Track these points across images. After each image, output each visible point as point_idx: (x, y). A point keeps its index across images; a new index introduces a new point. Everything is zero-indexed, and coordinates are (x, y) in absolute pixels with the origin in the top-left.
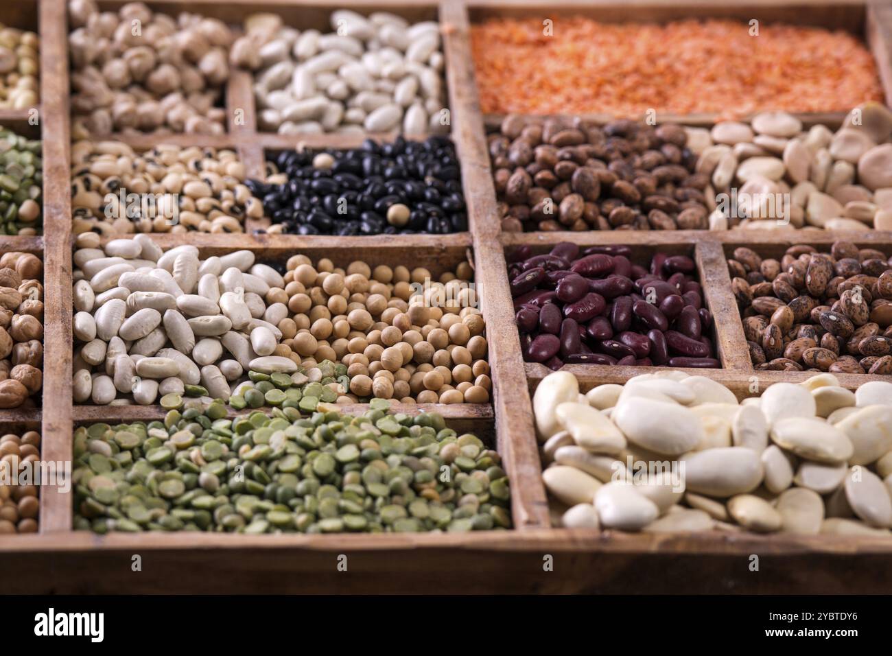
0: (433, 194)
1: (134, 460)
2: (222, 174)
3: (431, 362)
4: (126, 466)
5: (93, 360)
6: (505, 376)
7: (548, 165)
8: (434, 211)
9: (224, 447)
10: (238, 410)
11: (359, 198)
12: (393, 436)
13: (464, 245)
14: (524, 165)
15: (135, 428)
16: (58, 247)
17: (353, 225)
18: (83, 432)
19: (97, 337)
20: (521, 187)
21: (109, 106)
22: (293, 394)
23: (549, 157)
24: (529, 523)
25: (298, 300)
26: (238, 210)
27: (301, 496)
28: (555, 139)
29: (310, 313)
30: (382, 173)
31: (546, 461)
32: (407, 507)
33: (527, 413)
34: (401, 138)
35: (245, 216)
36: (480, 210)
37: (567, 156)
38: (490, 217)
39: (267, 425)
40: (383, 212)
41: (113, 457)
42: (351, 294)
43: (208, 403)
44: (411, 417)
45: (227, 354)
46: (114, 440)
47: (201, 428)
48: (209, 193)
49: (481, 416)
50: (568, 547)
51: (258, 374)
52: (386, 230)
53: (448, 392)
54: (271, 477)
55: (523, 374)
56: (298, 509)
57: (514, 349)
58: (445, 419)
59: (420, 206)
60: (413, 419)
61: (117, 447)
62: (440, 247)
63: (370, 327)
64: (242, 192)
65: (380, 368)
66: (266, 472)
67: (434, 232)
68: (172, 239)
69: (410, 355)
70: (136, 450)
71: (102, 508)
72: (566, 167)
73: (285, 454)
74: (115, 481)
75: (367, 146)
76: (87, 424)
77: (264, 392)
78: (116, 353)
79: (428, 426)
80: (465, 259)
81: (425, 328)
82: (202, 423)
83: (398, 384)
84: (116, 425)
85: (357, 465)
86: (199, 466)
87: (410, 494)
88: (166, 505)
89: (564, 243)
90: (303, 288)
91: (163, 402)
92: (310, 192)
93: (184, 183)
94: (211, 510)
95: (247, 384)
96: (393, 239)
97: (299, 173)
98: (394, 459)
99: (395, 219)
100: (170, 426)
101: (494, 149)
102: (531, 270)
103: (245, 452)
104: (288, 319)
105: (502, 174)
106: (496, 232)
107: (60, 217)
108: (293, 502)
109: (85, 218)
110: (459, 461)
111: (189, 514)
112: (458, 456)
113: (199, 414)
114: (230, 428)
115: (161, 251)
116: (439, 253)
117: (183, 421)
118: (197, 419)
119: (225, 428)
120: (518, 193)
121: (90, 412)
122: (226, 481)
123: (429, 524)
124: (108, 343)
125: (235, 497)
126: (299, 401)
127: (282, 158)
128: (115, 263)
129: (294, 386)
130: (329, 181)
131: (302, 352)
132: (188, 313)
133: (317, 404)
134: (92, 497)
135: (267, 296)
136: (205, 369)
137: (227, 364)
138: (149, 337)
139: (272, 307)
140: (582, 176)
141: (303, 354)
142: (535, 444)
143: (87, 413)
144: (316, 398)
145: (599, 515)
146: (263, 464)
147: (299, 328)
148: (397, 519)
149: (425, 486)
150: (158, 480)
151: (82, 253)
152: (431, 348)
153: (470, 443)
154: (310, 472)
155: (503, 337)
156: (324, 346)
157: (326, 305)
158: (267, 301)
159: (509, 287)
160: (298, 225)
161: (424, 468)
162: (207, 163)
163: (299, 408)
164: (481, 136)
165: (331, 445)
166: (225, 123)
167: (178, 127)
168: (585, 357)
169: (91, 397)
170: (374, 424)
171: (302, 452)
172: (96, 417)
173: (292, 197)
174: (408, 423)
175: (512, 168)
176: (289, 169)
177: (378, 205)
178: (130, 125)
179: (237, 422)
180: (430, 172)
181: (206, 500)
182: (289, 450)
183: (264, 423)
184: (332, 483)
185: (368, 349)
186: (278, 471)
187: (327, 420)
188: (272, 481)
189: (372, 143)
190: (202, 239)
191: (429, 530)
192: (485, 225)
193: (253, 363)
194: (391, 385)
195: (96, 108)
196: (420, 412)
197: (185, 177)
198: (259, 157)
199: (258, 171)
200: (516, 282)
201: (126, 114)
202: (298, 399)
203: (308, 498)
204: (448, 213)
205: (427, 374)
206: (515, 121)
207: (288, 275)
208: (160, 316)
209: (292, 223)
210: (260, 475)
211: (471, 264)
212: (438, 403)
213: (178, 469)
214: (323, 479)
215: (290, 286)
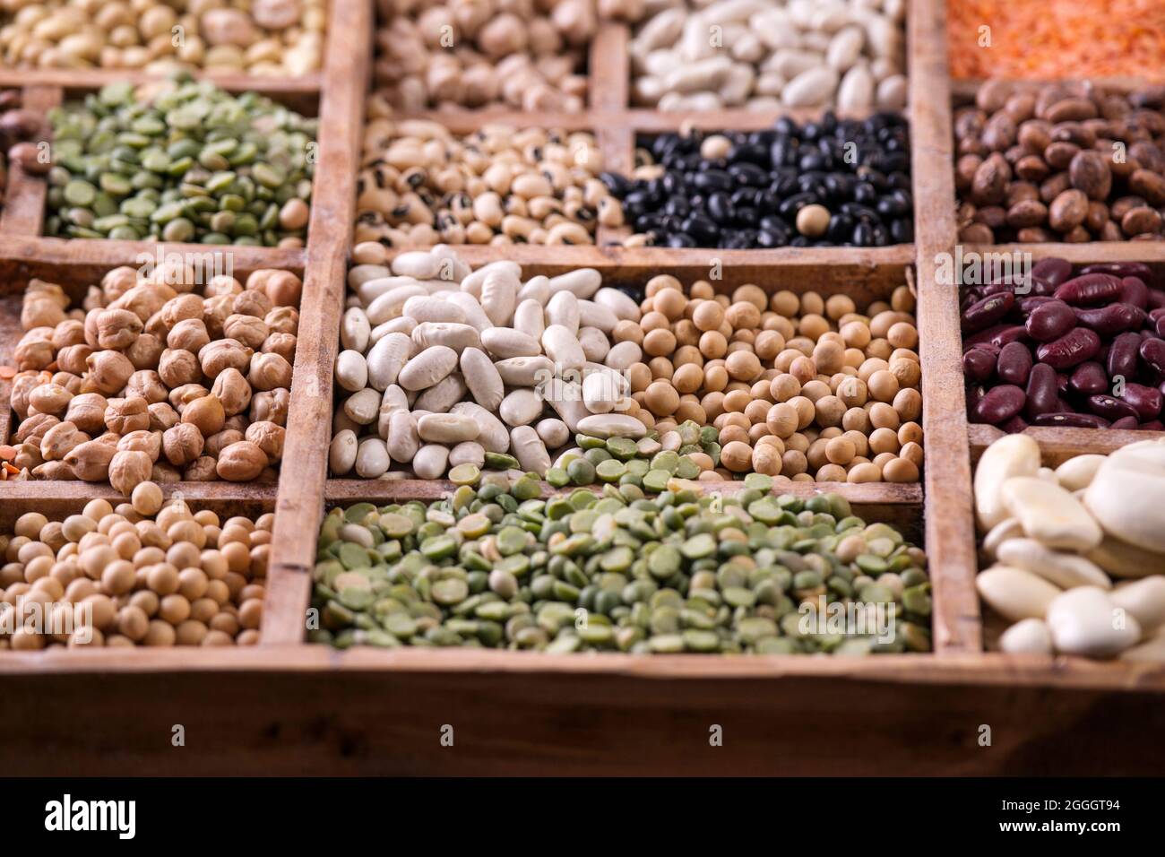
0: (866, 192)
1: (404, 552)
2: (569, 165)
3: (840, 425)
4: (391, 560)
5: (359, 417)
6: (937, 442)
7: (1036, 148)
8: (866, 215)
9: (530, 536)
10: (558, 487)
11: (758, 198)
12: (769, 524)
13: (904, 261)
14: (1002, 149)
15: (410, 510)
16: (324, 263)
17: (747, 235)
18: (338, 514)
19: (369, 385)
20: (995, 182)
21: (423, 74)
22: (636, 467)
23: (1039, 137)
24: (949, 644)
25: (657, 337)
26: (587, 215)
27: (628, 605)
28: (1052, 112)
29: (672, 356)
30: (797, 162)
31: (985, 560)
32: (778, 622)
33: (963, 494)
34: (831, 115)
35: (597, 224)
36: (928, 212)
37: (1065, 135)
38: (942, 221)
39: (591, 508)
40: (791, 216)
41: (375, 548)
42: (735, 330)
43: (516, 478)
44: (801, 500)
45: (549, 411)
46: (378, 525)
47: (502, 511)
48: (549, 191)
49: (904, 501)
50: (1004, 679)
51: (588, 438)
52: (794, 242)
53: (861, 467)
54: (589, 577)
55: (965, 439)
56: (622, 622)
57: (955, 405)
58: (852, 504)
59: (846, 209)
60: (805, 501)
61: (381, 534)
62: (868, 265)
63: (758, 376)
64: (594, 189)
65: (764, 433)
66: (583, 570)
67: (864, 244)
68: (487, 254)
69: (811, 415)
70: (408, 540)
71: (349, 615)
72: (1062, 152)
73: (611, 547)
74: (371, 580)
75: (782, 127)
76: (345, 504)
77: (596, 463)
78: (392, 408)
79: (826, 512)
80: (905, 283)
81: (836, 377)
82: (503, 503)
83: (789, 455)
84: (384, 505)
85: (712, 563)
86: (492, 561)
87: (786, 603)
88: (439, 615)
89: (1049, 259)
90: (665, 321)
91: (451, 474)
92: (692, 189)
93: (514, 177)
94: (503, 621)
95: (572, 452)
96: (801, 254)
97: (681, 164)
98: (766, 556)
99: (809, 227)
100: (460, 508)
101: (962, 128)
102: (994, 295)
103: (557, 543)
104: (642, 364)
105: (967, 164)
106: (949, 243)
107: (332, 222)
108: (617, 612)
109: (373, 224)
110: (862, 560)
111: (472, 626)
112: (862, 553)
113: (501, 492)
114: (542, 512)
115: (468, 269)
116: (867, 275)
117: (477, 501)
118: (497, 498)
119: (535, 511)
120: (990, 189)
121: (350, 487)
122: (528, 584)
123: (809, 645)
124: (382, 393)
125: (537, 605)
126: (643, 476)
127: (659, 145)
128: (401, 284)
129: (639, 456)
130: (720, 174)
131: (657, 411)
132: (496, 353)
133: (668, 479)
134: (336, 600)
135: (614, 333)
136: (516, 432)
137: (547, 425)
138: (439, 387)
139: (618, 347)
140: (1086, 164)
141: (658, 414)
142: (971, 537)
143: (345, 489)
144: (669, 473)
145: (1051, 635)
146: (580, 560)
147: (655, 376)
148: (763, 636)
149: (807, 593)
150: (432, 579)
151: (359, 271)
152: (842, 405)
153: (881, 536)
154: (644, 570)
155: (941, 389)
156: (690, 401)
157: (697, 346)
158: (612, 339)
159: (959, 320)
160: (670, 236)
161: (810, 568)
162: (552, 152)
163: (642, 486)
164: (944, 111)
165: (677, 536)
166: (585, 97)
167: (515, 101)
168: (1061, 418)
169: (354, 466)
170: (746, 507)
171: (636, 544)
172: (359, 495)
173: (664, 196)
174: (797, 508)
175: (984, 154)
176: (667, 159)
177: (784, 207)
178: (450, 99)
179: (551, 503)
180: (867, 161)
181: (497, 608)
182: (617, 541)
183: (589, 505)
184: (675, 587)
185: (751, 407)
186: (600, 570)
187: (677, 502)
188: (591, 583)
189: (789, 122)
190: (529, 254)
191: (807, 652)
192: (934, 232)
193: (583, 423)
194: (778, 457)
195: (405, 75)
196: (817, 494)
197: (517, 169)
198: (626, 142)
199: (622, 160)
200: (970, 313)
201: (445, 85)
202: (643, 474)
203: (638, 607)
204: (886, 219)
205: (831, 441)
206: (998, 88)
207: (646, 304)
208: (456, 355)
209: (660, 232)
210: (574, 575)
211: (912, 289)
212: (845, 481)
213: (461, 565)
214: (662, 582)
215: (647, 319)
